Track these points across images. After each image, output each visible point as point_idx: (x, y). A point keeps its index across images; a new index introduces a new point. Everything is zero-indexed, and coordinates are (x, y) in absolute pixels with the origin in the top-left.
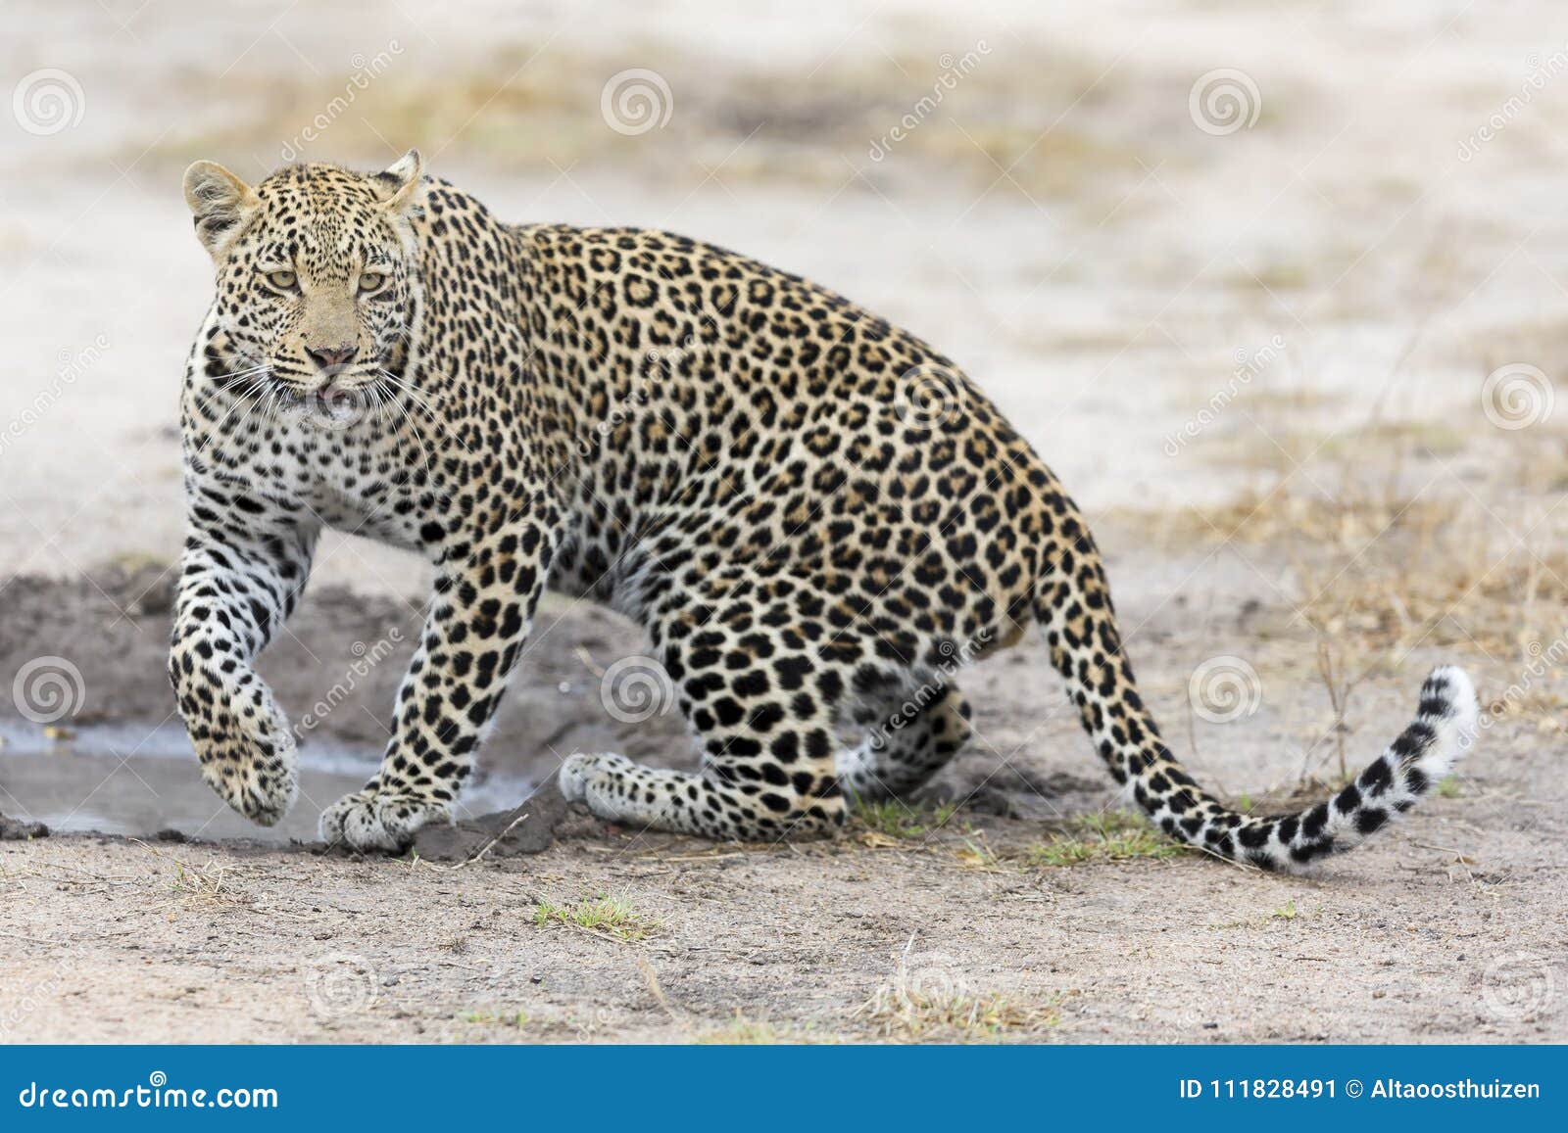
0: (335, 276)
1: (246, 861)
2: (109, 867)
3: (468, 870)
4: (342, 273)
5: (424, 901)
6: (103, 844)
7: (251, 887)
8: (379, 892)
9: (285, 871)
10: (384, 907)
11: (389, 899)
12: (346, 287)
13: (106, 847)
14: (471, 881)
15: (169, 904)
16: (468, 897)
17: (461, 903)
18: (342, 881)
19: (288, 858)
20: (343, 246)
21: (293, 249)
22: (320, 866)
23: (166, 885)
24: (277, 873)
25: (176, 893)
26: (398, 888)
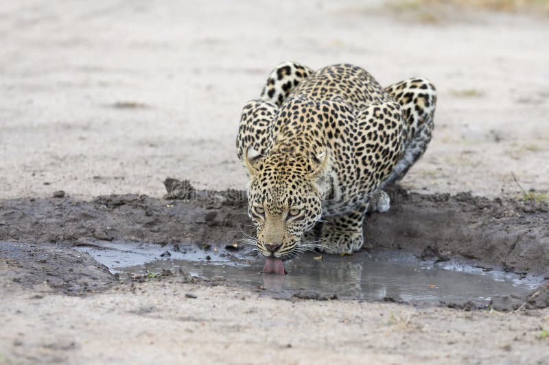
0: (276, 213)
1: (420, 310)
2: (362, 313)
3: (514, 315)
4: (279, 211)
5: (494, 328)
6: (360, 302)
7: (422, 322)
8: (475, 324)
9: (436, 315)
10: (478, 331)
11: (481, 327)
12: (281, 217)
13: (362, 304)
14: (516, 320)
15: (386, 329)
16: (513, 326)
17: (510, 329)
18: (460, 320)
19: (439, 309)
20: (282, 199)
21: (264, 198)
22: (452, 313)
23: (385, 320)
24: (433, 316)
25: (390, 324)
26: (484, 323)
